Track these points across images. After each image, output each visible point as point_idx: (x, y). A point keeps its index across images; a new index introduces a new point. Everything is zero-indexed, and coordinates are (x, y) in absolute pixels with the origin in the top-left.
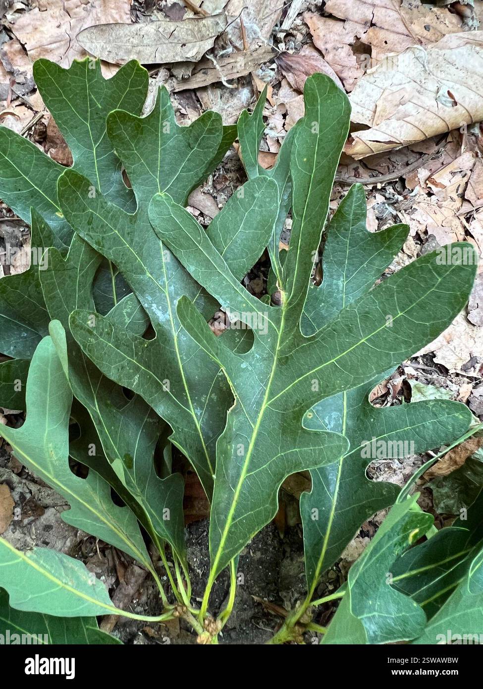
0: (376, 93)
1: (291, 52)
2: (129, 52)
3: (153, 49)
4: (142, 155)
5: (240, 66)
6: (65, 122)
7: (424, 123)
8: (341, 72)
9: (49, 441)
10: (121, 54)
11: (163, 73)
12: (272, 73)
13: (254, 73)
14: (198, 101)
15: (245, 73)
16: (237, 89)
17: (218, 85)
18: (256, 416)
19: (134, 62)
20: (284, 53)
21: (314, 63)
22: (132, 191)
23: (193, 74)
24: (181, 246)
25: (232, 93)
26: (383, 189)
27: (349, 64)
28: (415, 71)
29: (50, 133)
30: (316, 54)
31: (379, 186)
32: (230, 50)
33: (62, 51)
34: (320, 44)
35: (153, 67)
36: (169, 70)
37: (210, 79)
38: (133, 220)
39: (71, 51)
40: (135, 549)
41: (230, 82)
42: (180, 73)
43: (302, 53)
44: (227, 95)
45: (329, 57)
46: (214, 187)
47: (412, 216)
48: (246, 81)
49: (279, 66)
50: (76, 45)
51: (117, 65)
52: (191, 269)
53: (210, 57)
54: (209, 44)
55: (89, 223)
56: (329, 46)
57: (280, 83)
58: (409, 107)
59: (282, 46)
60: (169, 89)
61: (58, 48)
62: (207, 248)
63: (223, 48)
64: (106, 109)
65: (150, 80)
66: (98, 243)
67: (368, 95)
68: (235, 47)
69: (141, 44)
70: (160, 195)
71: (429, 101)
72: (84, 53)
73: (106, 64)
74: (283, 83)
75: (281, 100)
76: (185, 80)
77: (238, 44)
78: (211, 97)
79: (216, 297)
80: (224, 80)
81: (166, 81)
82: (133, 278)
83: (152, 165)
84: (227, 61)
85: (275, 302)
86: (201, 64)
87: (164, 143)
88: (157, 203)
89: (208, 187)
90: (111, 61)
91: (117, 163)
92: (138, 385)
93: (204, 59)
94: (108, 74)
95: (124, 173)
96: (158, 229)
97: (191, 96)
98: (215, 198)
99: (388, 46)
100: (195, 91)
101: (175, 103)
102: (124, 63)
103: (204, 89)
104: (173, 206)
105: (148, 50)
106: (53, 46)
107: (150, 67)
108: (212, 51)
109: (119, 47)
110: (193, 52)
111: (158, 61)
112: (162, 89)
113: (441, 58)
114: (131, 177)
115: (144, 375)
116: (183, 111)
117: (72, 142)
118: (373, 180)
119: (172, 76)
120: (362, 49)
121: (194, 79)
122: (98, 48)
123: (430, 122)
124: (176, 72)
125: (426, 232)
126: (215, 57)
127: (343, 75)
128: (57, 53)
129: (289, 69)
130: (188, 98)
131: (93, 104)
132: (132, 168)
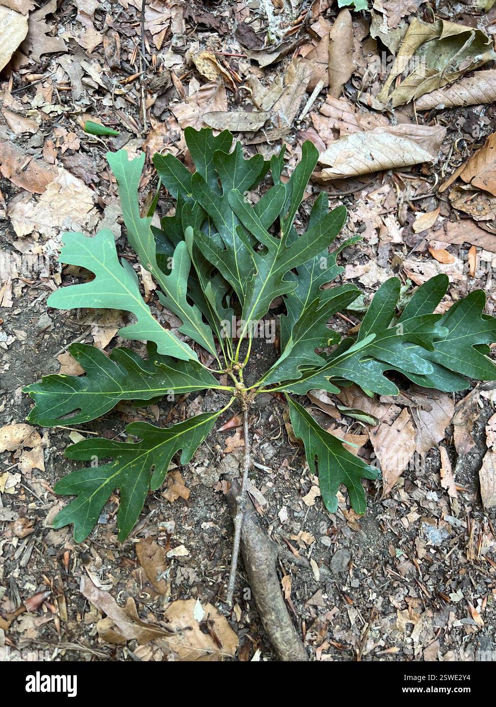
0: (338, 152)
1: (303, 130)
2: (225, 125)
3: (236, 124)
4: (227, 171)
5: (276, 135)
6: (195, 154)
7: (358, 167)
8: (326, 141)
9: (179, 284)
10: (222, 125)
11: (240, 136)
12: (293, 139)
13: (283, 138)
14: (257, 150)
15: (278, 138)
16: (275, 145)
17: (265, 143)
18: (265, 280)
19: (227, 130)
20: (299, 130)
21: (313, 136)
22: (222, 188)
23: (254, 137)
24: (241, 214)
25: (273, 147)
26: (343, 199)
27: (330, 138)
28: (359, 143)
29: (186, 159)
30: (314, 132)
31: (341, 197)
32: (272, 127)
33: (194, 122)
34: (317, 127)
35: (236, 133)
36: (243, 134)
37: (262, 140)
38: (221, 200)
39: (198, 122)
40: (211, 348)
41: (271, 142)
42: (248, 136)
43: (308, 131)
44: (270, 148)
45: (321, 134)
46: (260, 191)
47: (356, 213)
48: (279, 142)
49: (296, 136)
50: (201, 120)
51: (219, 130)
52: (245, 224)
53: (263, 130)
54: (262, 124)
55: (202, 197)
56: (321, 128)
57: (296, 144)
58: (352, 159)
59: (299, 127)
60: (242, 143)
61: (193, 121)
62: (253, 214)
63: (269, 126)
64: (213, 149)
65: (234, 139)
66: (205, 206)
67: (334, 153)
68: (274, 126)
69: (231, 121)
70: (234, 189)
71: (361, 157)
72: (204, 124)
73: (215, 130)
74: (298, 144)
75: (295, 152)
76: (250, 140)
77: (276, 125)
78: (263, 148)
79: (255, 235)
80: (268, 141)
81: (242, 139)
82: (219, 226)
83: (232, 176)
84: (270, 132)
85: (279, 237)
86: (258, 133)
87: (237, 167)
88: (232, 193)
89: (258, 191)
90: (217, 128)
91: (216, 175)
92: (218, 265)
93: (260, 131)
94: (215, 134)
95: (219, 180)
96: (232, 206)
97: (254, 147)
98: (260, 196)
99: (348, 130)
100: (255, 145)
101: (244, 150)
102: (223, 130)
103: (259, 144)
104: (239, 195)
105: (234, 125)
106: (190, 120)
107: (234, 132)
108: (264, 127)
109: (221, 122)
110: (255, 127)
111: (239, 130)
112: (238, 143)
113: (372, 138)
114: (222, 181)
115: (220, 262)
116: (249, 154)
117: (197, 163)
118: (337, 193)
119: (245, 137)
120: (336, 132)
121: (255, 140)
122: (211, 122)
123: (361, 167)
124: (246, 136)
125: (362, 221)
126: (265, 130)
127: (327, 143)
128: (192, 123)
129: (300, 138)
130: (252, 148)
131: (208, 147)
132: (222, 176)
